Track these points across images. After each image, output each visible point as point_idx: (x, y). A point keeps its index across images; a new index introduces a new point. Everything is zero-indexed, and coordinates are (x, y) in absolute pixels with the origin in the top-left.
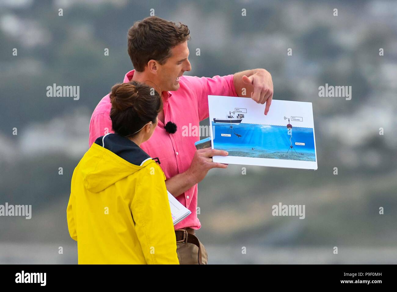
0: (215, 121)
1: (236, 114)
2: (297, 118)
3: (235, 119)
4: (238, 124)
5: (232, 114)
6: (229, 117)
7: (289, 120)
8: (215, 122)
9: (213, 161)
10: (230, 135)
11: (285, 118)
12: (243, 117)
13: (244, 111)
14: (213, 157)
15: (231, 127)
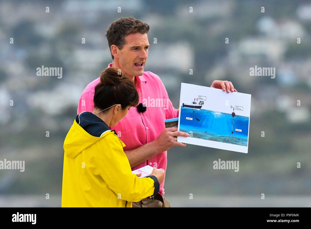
0: (184, 105)
1: (199, 101)
2: (239, 108)
3: (197, 105)
4: (199, 109)
5: (196, 101)
6: (194, 103)
7: (234, 109)
8: (183, 107)
9: (178, 141)
10: (192, 119)
11: (231, 107)
12: (203, 104)
13: (204, 98)
14: (178, 137)
15: (194, 112)
